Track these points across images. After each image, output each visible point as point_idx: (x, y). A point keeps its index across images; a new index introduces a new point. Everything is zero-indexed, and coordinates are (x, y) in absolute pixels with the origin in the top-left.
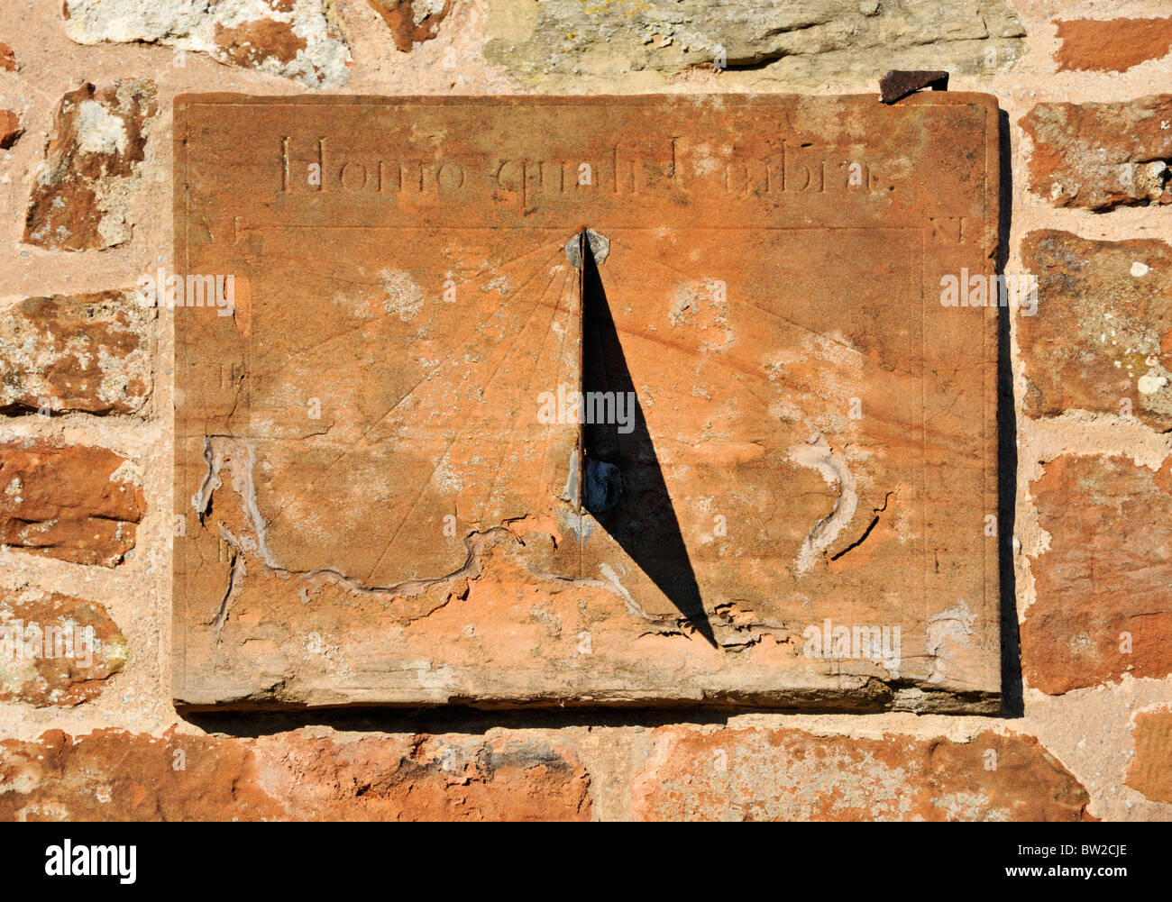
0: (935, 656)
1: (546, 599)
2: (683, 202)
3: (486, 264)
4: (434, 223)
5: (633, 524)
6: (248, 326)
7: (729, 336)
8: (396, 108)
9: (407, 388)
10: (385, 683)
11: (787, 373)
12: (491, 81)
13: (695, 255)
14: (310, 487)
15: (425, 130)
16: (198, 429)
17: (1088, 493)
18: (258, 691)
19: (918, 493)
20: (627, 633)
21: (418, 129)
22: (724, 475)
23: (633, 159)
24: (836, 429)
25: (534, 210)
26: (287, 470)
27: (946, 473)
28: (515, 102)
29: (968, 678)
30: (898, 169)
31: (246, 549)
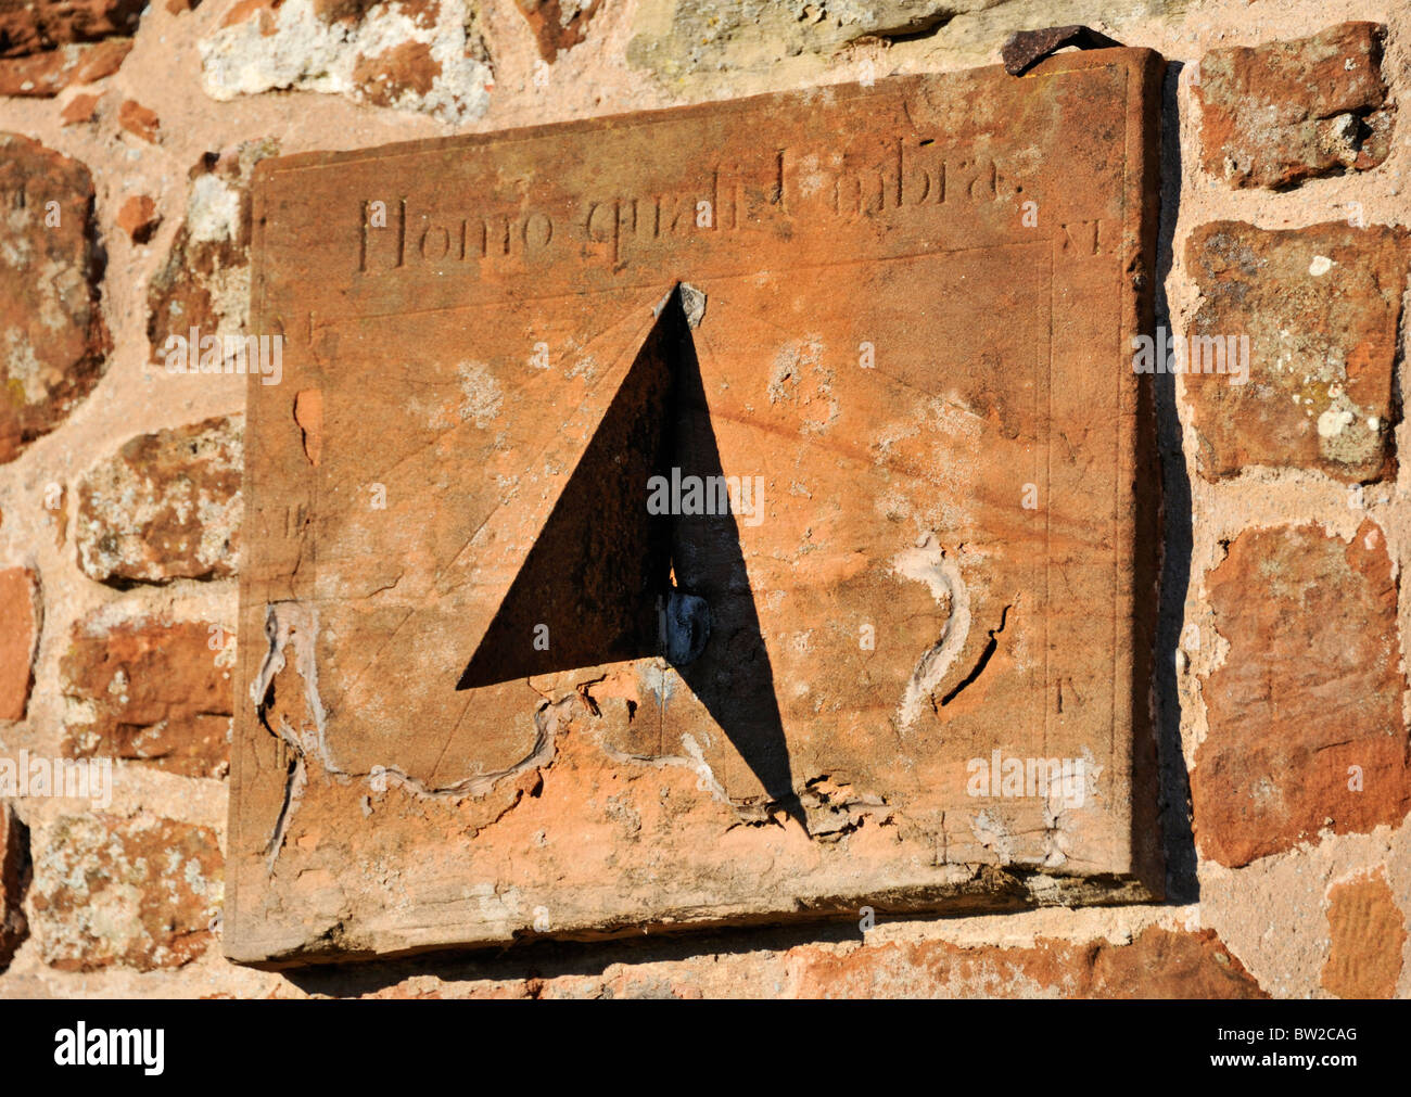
0: (1055, 829)
1: (625, 787)
2: (787, 235)
3: (571, 342)
4: (518, 296)
5: (722, 677)
6: (319, 453)
7: (833, 408)
8: (482, 149)
9: (482, 518)
10: (444, 918)
11: (896, 452)
12: (635, 90)
13: (798, 305)
14: (374, 659)
15: (512, 174)
16: (260, 594)
17: (1268, 581)
18: (311, 940)
19: (1040, 604)
20: (712, 826)
21: (503, 173)
22: (824, 599)
23: (733, 183)
24: (950, 523)
25: (624, 265)
26: (351, 640)
27: (1072, 572)
28: (608, 125)
29: (1093, 856)
30: (1025, 163)
31: (308, 749)
